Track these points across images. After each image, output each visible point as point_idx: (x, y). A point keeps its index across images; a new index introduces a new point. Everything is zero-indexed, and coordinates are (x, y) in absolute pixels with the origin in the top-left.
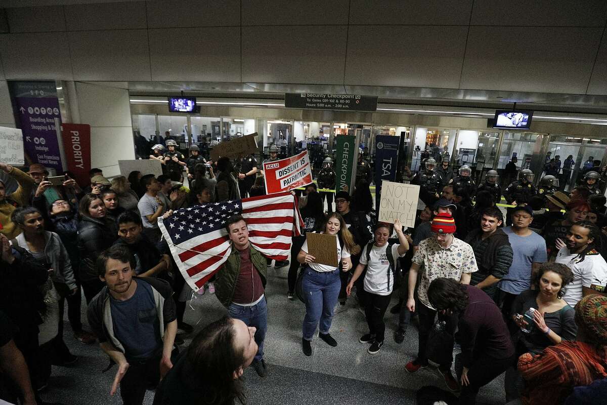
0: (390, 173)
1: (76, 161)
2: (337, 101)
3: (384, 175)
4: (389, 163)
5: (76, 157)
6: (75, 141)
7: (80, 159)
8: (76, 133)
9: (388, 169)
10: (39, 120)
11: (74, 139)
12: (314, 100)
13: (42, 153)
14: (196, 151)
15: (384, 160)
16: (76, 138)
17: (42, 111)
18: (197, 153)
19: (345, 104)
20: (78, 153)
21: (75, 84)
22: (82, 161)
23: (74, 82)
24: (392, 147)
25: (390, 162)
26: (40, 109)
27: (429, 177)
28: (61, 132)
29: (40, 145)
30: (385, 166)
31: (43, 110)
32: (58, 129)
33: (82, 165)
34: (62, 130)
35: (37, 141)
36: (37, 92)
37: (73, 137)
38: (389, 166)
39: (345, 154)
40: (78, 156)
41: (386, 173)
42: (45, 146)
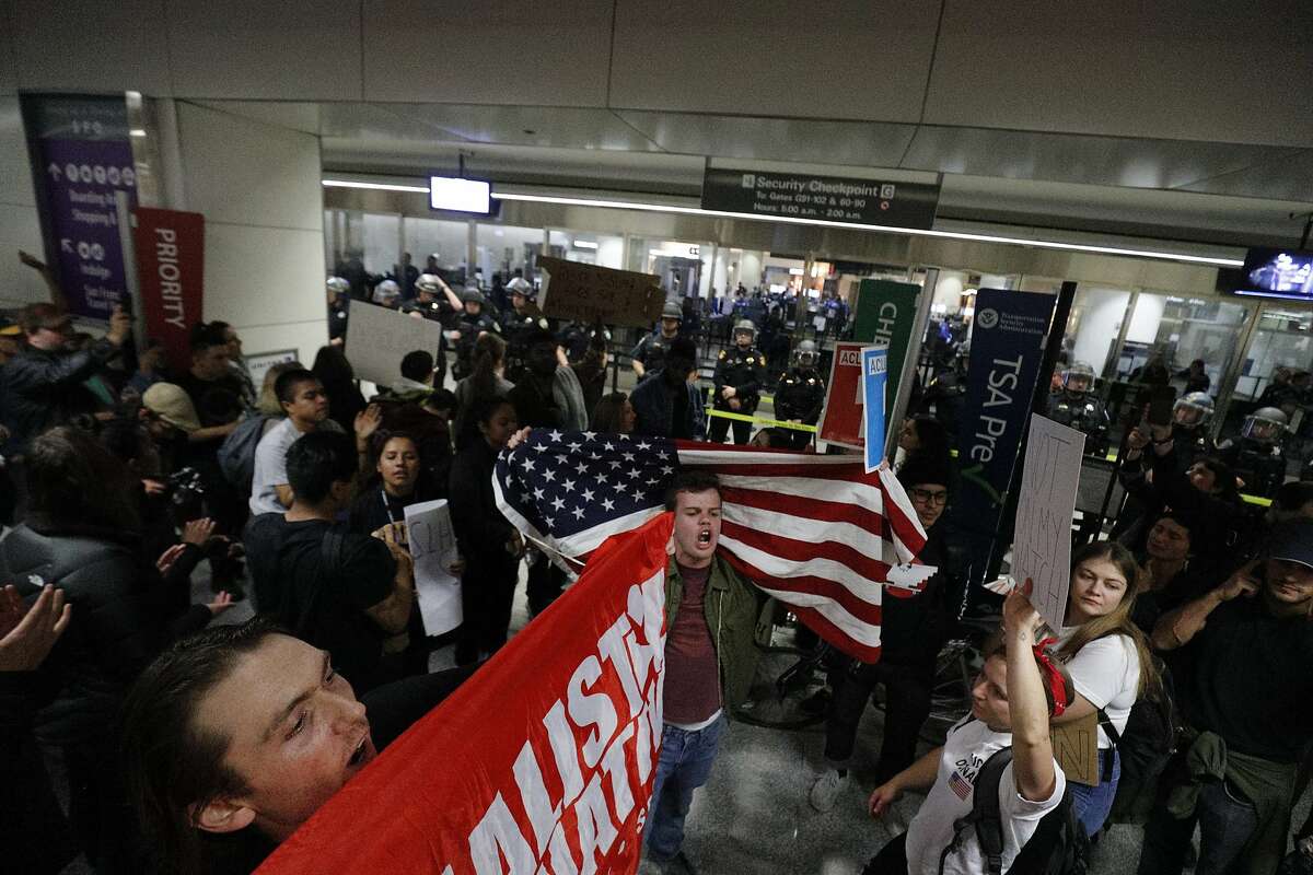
0: (1010, 401)
1: (167, 307)
2: (833, 202)
3: (992, 403)
4: (1012, 370)
5: (166, 298)
6: (166, 256)
7: (175, 303)
8: (169, 236)
9: (1005, 389)
10: (91, 198)
11: (162, 249)
12: (773, 197)
13: (96, 282)
14: (476, 303)
15: (996, 361)
16: (168, 249)
17: (97, 175)
18: (477, 309)
19: (852, 209)
20: (172, 287)
21: (177, 108)
22: (180, 308)
23: (172, 103)
24: (1028, 325)
25: (1015, 368)
26: (92, 168)
27: (1076, 411)
28: (133, 230)
29: (91, 262)
30: (996, 380)
31: (100, 172)
32: (126, 223)
33: (180, 318)
34: (134, 224)
35: (84, 250)
36: (86, 126)
37: (160, 245)
38: (1010, 380)
39: (879, 334)
40: (170, 294)
41: (998, 398)
42: (102, 264)
